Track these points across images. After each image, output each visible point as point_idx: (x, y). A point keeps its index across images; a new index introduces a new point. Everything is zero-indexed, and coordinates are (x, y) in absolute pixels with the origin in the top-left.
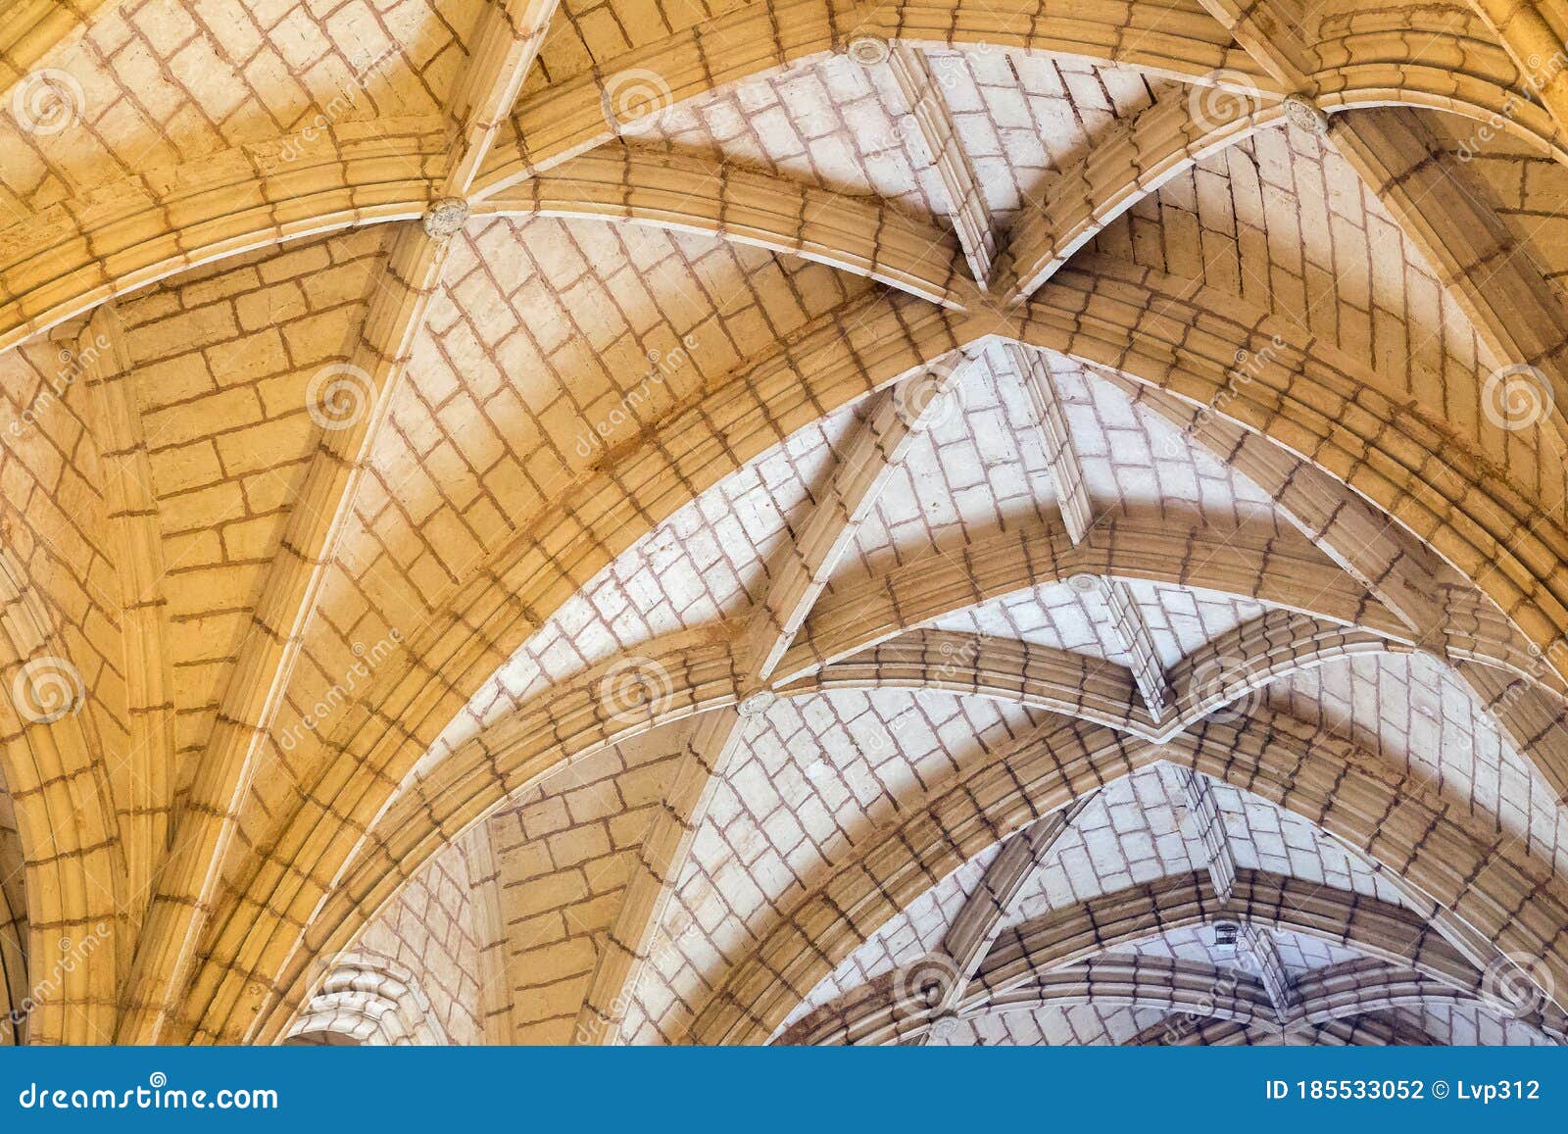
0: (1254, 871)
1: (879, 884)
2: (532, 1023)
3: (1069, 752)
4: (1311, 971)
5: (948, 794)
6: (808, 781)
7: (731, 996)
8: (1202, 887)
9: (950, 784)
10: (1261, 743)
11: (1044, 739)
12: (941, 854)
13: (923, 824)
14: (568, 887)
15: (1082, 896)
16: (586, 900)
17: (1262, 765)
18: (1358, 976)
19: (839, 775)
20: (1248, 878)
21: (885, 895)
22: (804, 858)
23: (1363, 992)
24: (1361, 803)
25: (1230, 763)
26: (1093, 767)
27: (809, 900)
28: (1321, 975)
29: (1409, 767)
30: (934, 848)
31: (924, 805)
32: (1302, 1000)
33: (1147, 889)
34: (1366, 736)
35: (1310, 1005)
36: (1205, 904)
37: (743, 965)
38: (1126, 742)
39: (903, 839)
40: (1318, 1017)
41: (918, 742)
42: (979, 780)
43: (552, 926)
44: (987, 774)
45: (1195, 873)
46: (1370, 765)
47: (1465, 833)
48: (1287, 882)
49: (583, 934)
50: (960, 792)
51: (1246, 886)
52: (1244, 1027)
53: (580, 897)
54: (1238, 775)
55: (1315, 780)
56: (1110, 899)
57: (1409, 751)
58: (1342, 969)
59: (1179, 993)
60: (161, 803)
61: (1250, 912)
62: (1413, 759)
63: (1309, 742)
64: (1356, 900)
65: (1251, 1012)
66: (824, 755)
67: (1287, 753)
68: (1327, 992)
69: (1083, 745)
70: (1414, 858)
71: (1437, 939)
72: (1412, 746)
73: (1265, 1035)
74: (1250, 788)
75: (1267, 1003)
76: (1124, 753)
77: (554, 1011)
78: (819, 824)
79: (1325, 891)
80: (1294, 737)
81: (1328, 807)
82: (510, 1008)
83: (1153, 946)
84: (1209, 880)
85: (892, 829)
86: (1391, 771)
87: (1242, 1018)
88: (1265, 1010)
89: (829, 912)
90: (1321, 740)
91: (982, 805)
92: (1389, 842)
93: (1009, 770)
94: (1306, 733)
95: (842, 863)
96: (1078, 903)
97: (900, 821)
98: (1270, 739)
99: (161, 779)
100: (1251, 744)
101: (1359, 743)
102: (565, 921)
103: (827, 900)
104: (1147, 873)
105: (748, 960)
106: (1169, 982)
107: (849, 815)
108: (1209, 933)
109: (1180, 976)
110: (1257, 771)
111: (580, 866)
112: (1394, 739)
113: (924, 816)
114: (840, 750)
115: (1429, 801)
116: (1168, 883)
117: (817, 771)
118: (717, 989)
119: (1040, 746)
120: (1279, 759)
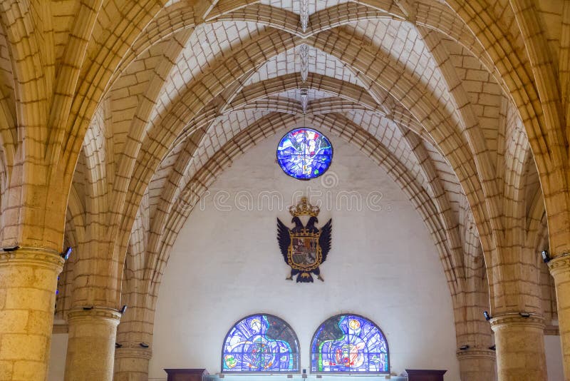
0: (313, 73)
1: (219, 80)
2: (117, 122)
3: (277, 40)
4: (315, 99)
5: (239, 52)
6: (201, 48)
7: (173, 114)
8: (298, 78)
9: (240, 49)
10: (335, 39)
11: (269, 36)
12: (237, 71)
13: (231, 61)
14: (131, 80)
15: (262, 79)
16: (137, 84)
17: (336, 47)
18: (332, 102)
19: (210, 46)
20: (312, 75)
21: (220, 83)
22: (196, 70)
23: (333, 107)
24: (365, 60)
25: (325, 45)
26: (284, 45)
27: (196, 84)
28: (319, 101)
29: (379, 49)
30: (235, 69)
31: (231, 55)
32: (312, 108)
33: (281, 78)
34: (368, 40)
35: (314, 110)
36: (299, 83)
37: (176, 104)
38: (294, 37)
39: (225, 66)
40: (315, 113)
41: (233, 36)
42: (249, 48)
43: (125, 92)
44: (251, 46)
45: (295, 73)
46: (368, 48)
47: (394, 69)
48: (323, 77)
49: (135, 95)
50: (243, 51)
51: (311, 78)
52: (293, 115)
53: (134, 83)
54: (328, 49)
55: (351, 52)
56: (270, 81)
57: (381, 45)
58: (325, 100)
59: (279, 106)
60: (53, 63)
61: (311, 85)
62: (382, 47)
63: (350, 40)
64: (343, 83)
65: (297, 111)
66: (207, 40)
67: (342, 43)
68: (321, 106)
69: (281, 38)
70: (379, 76)
71: (367, 95)
72: (383, 44)
73: (299, 118)
74: (331, 53)
75: (302, 109)
76: (293, 41)
77: (124, 118)
78: (202, 61)
79: (333, 79)
80: (345, 38)
81: (355, 60)
82: (111, 117)
83: (283, 94)
84: (300, 76)
85: (222, 62)
86: (373, 50)
87: (294, 113)
88: (301, 111)
89: (203, 89)
90: (353, 40)
91: (250, 55)
92: (372, 71)
93: (258, 45)
94: (349, 37)
95: (207, 73)
96: (260, 82)
97: (224, 60)
98: (338, 39)
99: (53, 55)
100: (332, 40)
101: (365, 41)
102: (129, 91)
103: (202, 84)
104: (281, 73)
105: (178, 102)
106: (276, 103)
107: (210, 58)
108: (299, 91)
109: (280, 102)
110: (333, 49)
111: (135, 74)
112: (377, 41)
113: (232, 58)
114: (212, 38)
115: (384, 60)
116: (287, 76)
117: (205, 45)
118: (169, 111)
119: (268, 37)
120: (341, 45)
